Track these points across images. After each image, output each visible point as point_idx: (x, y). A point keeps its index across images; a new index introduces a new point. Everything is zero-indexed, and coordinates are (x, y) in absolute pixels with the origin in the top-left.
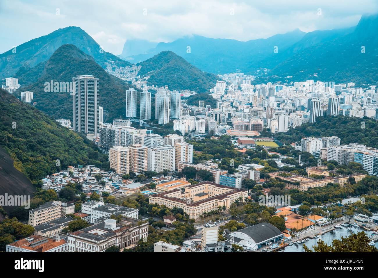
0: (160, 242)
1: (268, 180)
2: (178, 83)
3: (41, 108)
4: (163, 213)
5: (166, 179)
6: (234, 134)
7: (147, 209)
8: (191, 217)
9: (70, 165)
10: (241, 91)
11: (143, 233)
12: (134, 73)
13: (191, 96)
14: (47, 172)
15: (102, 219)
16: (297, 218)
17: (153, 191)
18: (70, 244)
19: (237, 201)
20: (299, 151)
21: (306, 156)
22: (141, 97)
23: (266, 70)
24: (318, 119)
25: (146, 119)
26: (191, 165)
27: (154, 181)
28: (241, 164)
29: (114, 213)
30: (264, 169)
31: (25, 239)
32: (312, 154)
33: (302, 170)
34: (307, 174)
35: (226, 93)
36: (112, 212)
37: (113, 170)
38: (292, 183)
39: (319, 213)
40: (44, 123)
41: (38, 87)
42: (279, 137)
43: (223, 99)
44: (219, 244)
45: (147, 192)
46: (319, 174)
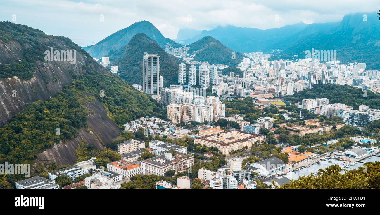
0: (202, 169)
1: (278, 129)
2: (216, 60)
3: (123, 77)
4: (204, 150)
5: (206, 127)
6: (255, 96)
7: (193, 147)
8: (223, 154)
9: (141, 116)
10: (261, 65)
11: (190, 163)
12: (184, 52)
13: (225, 69)
14: (127, 120)
15: (163, 152)
16: (296, 154)
17: (197, 135)
18: (142, 167)
19: (255, 143)
20: (301, 109)
21: (305, 112)
22: (189, 69)
23: (279, 50)
24: (315, 86)
25: (193, 85)
26: (224, 118)
27: (198, 128)
28: (259, 118)
29: (171, 149)
30: (275, 121)
31: (117, 162)
32: (309, 111)
33: (302, 122)
34: (305, 125)
35: (250, 67)
36: (169, 148)
37: (170, 121)
38: (294, 131)
39: (311, 151)
40: (124, 87)
41: (121, 63)
42: (287, 98)
43: (248, 71)
44: (242, 171)
45: (193, 136)
46: (313, 124)
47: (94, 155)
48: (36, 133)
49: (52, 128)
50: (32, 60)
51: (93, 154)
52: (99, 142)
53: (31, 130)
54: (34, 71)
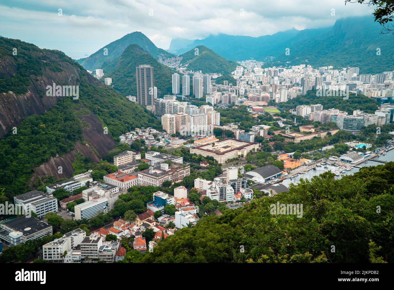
0: (198, 178)
1: (273, 136)
2: (209, 69)
3: (117, 89)
4: (200, 159)
5: (201, 137)
6: (250, 104)
7: (189, 157)
8: (219, 163)
9: (137, 127)
10: (254, 73)
11: (186, 173)
12: (177, 62)
13: (218, 78)
14: (122, 132)
15: (159, 163)
16: (292, 161)
17: (192, 145)
18: (140, 178)
19: (251, 151)
20: (295, 115)
21: (299, 118)
22: (183, 79)
23: (272, 57)
24: (308, 92)
25: (186, 95)
26: (219, 127)
27: (193, 138)
28: (254, 126)
29: (167, 160)
30: (270, 129)
31: (113, 174)
32: (304, 117)
33: (297, 128)
34: (300, 131)
35: (243, 75)
36: (165, 159)
37: (165, 131)
38: (289, 138)
39: (307, 157)
40: (119, 99)
41: (115, 75)
42: (281, 106)
43: (241, 79)
44: (238, 180)
45: (188, 146)
46: (308, 131)
47: (91, 168)
48: (33, 147)
49: (48, 141)
50: (27, 74)
51: (89, 166)
52: (95, 155)
53: (28, 145)
54: (29, 86)
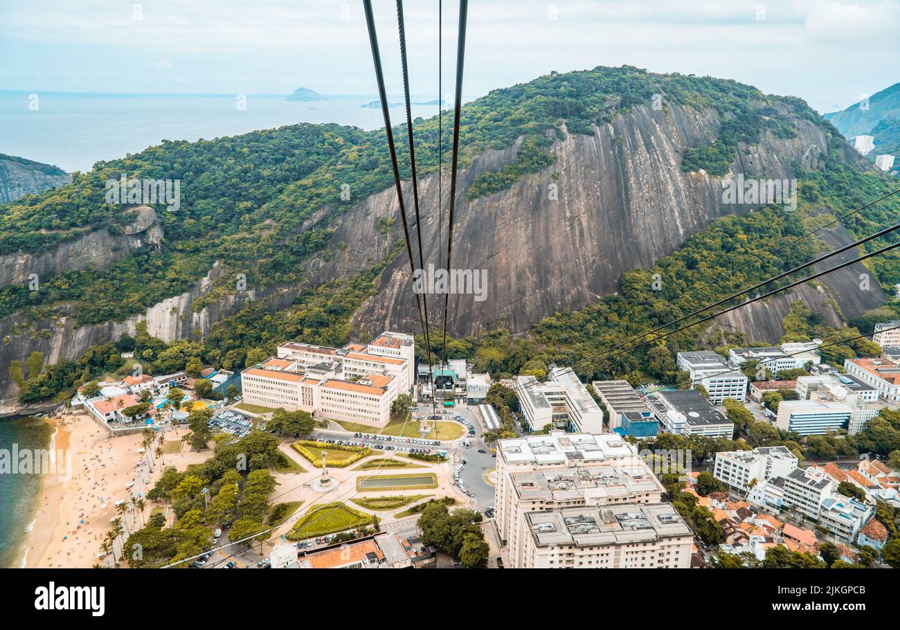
31: (869, 360)
47: (820, 336)
48: (720, 274)
49: (746, 268)
50: (733, 140)
51: (817, 332)
52: (832, 311)
53: (712, 267)
54: (733, 161)
